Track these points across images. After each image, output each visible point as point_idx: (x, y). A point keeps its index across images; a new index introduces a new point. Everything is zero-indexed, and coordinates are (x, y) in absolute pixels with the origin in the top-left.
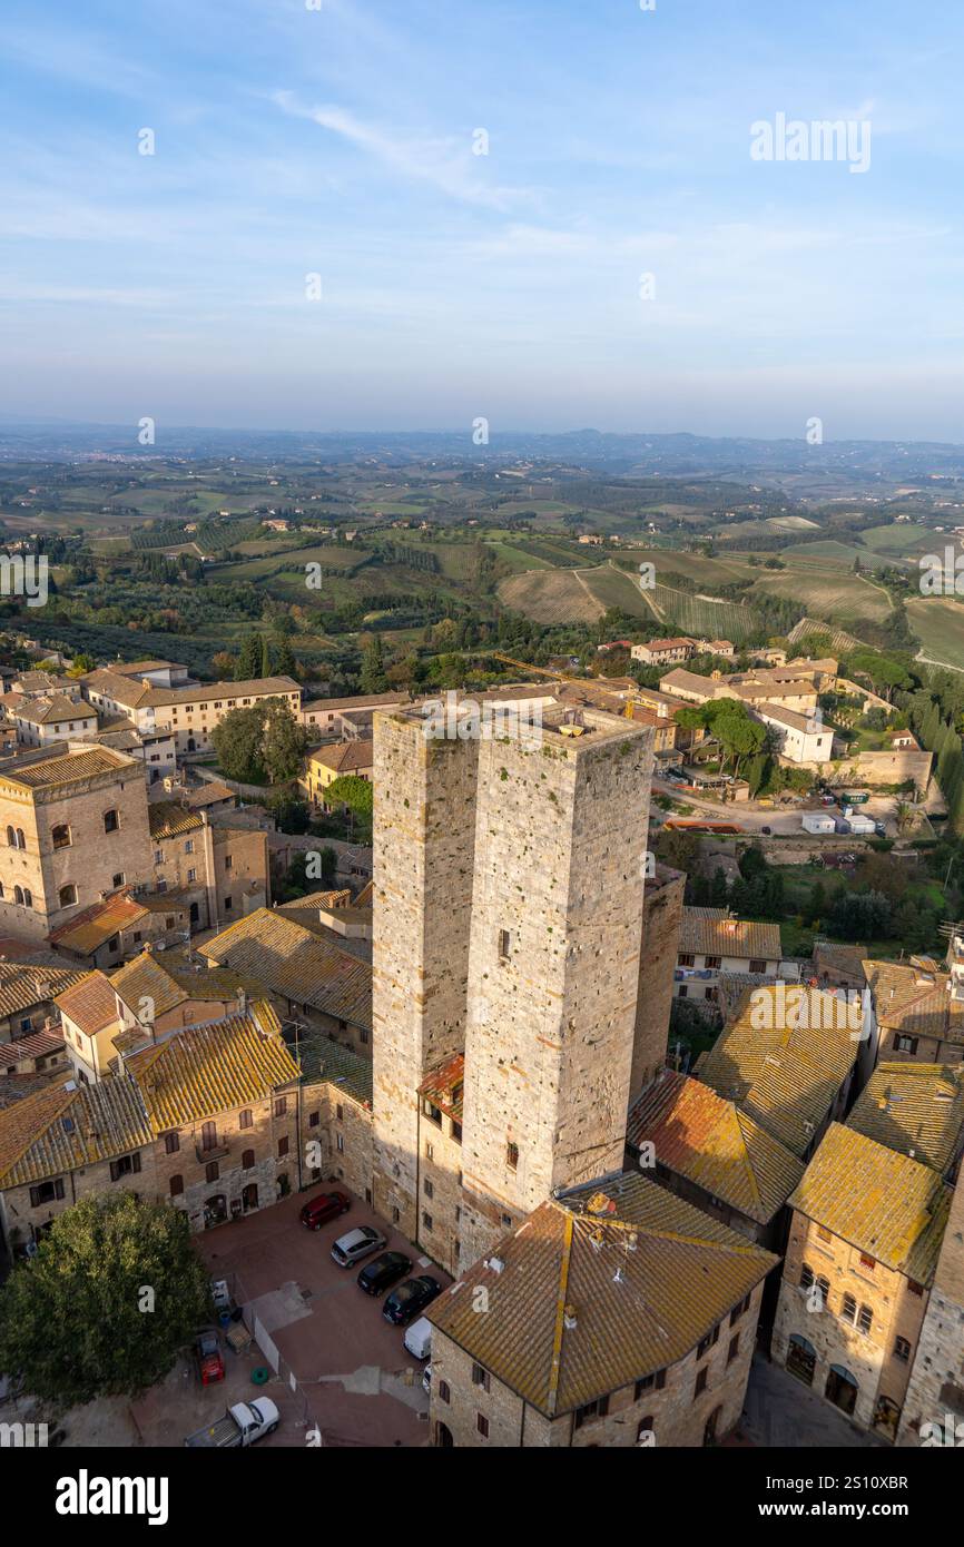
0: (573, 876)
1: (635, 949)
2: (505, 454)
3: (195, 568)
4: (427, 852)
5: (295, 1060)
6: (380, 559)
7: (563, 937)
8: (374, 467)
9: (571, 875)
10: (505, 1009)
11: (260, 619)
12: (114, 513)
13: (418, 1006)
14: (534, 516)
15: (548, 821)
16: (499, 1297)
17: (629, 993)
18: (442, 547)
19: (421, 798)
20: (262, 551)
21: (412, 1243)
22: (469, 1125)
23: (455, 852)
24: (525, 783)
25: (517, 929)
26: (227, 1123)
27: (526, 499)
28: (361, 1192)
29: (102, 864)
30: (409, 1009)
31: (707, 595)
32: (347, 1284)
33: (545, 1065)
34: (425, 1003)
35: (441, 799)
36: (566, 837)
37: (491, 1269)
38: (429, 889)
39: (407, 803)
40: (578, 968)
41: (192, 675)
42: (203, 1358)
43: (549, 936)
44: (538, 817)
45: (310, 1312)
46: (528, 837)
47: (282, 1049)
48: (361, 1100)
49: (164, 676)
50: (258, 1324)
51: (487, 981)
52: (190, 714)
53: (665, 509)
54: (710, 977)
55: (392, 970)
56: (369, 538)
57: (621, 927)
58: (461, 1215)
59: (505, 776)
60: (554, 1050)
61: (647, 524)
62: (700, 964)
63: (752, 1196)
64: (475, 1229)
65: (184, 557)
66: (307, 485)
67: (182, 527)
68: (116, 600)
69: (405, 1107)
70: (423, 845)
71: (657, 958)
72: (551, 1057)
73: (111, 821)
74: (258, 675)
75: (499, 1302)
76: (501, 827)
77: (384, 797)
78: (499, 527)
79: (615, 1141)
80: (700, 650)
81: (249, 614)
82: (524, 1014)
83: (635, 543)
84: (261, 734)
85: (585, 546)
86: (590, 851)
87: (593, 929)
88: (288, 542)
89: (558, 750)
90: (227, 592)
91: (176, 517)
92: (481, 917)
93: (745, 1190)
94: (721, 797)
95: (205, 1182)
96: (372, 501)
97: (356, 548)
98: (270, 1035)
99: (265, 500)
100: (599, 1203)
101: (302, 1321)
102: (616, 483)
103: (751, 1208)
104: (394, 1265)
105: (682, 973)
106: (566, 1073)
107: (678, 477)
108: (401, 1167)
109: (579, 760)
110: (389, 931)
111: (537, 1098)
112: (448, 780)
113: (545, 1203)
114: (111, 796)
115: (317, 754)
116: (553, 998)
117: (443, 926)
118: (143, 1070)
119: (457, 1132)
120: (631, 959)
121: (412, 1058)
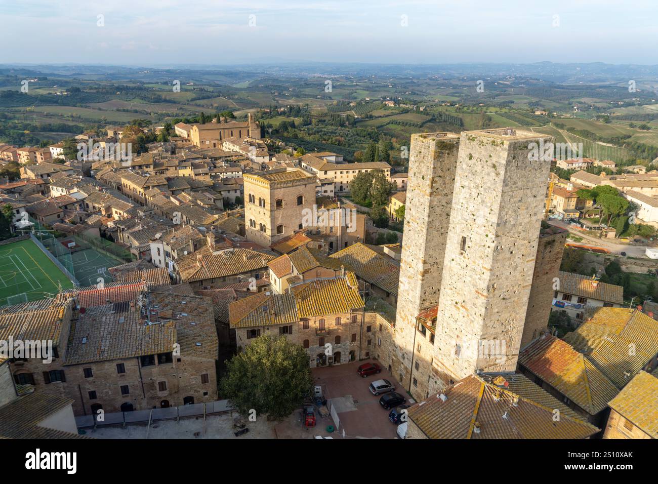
0: (502, 208)
1: (533, 256)
2: (501, 73)
3: (352, 121)
4: (431, 201)
5: (363, 299)
6: (435, 120)
7: (493, 239)
8: (436, 79)
9: (500, 207)
10: (460, 277)
11: (378, 143)
12: (321, 99)
13: (420, 277)
14: (513, 102)
15: (491, 179)
16: (442, 412)
17: (527, 278)
18: (465, 115)
19: (430, 175)
20: (382, 115)
21: (407, 392)
22: (438, 334)
23: (445, 204)
24: (481, 161)
25: (470, 236)
26: (330, 322)
27: (509, 94)
28: (387, 366)
29: (294, 219)
30: (416, 278)
31: (603, 142)
32: (375, 402)
33: (478, 305)
34: (423, 276)
35: (440, 176)
36: (499, 187)
37: (440, 399)
38: (430, 220)
39: (423, 178)
40: (500, 257)
41: (345, 160)
42: (307, 414)
43: (486, 239)
44: (486, 177)
45: (356, 409)
46: (480, 188)
47: (358, 294)
48: (390, 322)
49: (333, 159)
50: (332, 406)
51: (453, 262)
52: (342, 175)
53: (583, 100)
54: (579, 308)
55: (409, 260)
56: (430, 110)
57: (526, 242)
58: (430, 379)
59: (471, 157)
60: (483, 298)
61: (573, 107)
62: (574, 300)
63: (588, 400)
64: (436, 386)
65: (348, 116)
66: (405, 87)
67: (348, 104)
68: (318, 132)
69: (410, 326)
70: (429, 198)
71: (547, 273)
72: (482, 301)
73: (300, 200)
74: (373, 160)
75: (442, 414)
76: (467, 184)
77: (413, 175)
78: (494, 106)
79: (513, 355)
80: (595, 165)
81: (373, 141)
82: (470, 279)
83: (565, 115)
84: (371, 185)
85: (538, 116)
86: (512, 197)
87: (510, 239)
88: (394, 111)
89: (499, 141)
90: (365, 131)
91: (347, 101)
92: (453, 230)
93: (584, 396)
94: (599, 235)
95: (318, 346)
96: (434, 95)
97: (424, 114)
98: (353, 288)
99: (384, 94)
100: (499, 381)
101: (352, 412)
102: (559, 87)
103: (586, 405)
104: (397, 398)
105: (564, 304)
106: (489, 311)
107: (593, 84)
108: (405, 355)
109: (510, 146)
110: (409, 241)
111: (473, 322)
112: (444, 168)
113: (471, 375)
114: (300, 190)
115: (395, 195)
116: (485, 271)
117: (436, 240)
118: (298, 292)
119: (432, 340)
120: (530, 261)
121: (415, 302)
